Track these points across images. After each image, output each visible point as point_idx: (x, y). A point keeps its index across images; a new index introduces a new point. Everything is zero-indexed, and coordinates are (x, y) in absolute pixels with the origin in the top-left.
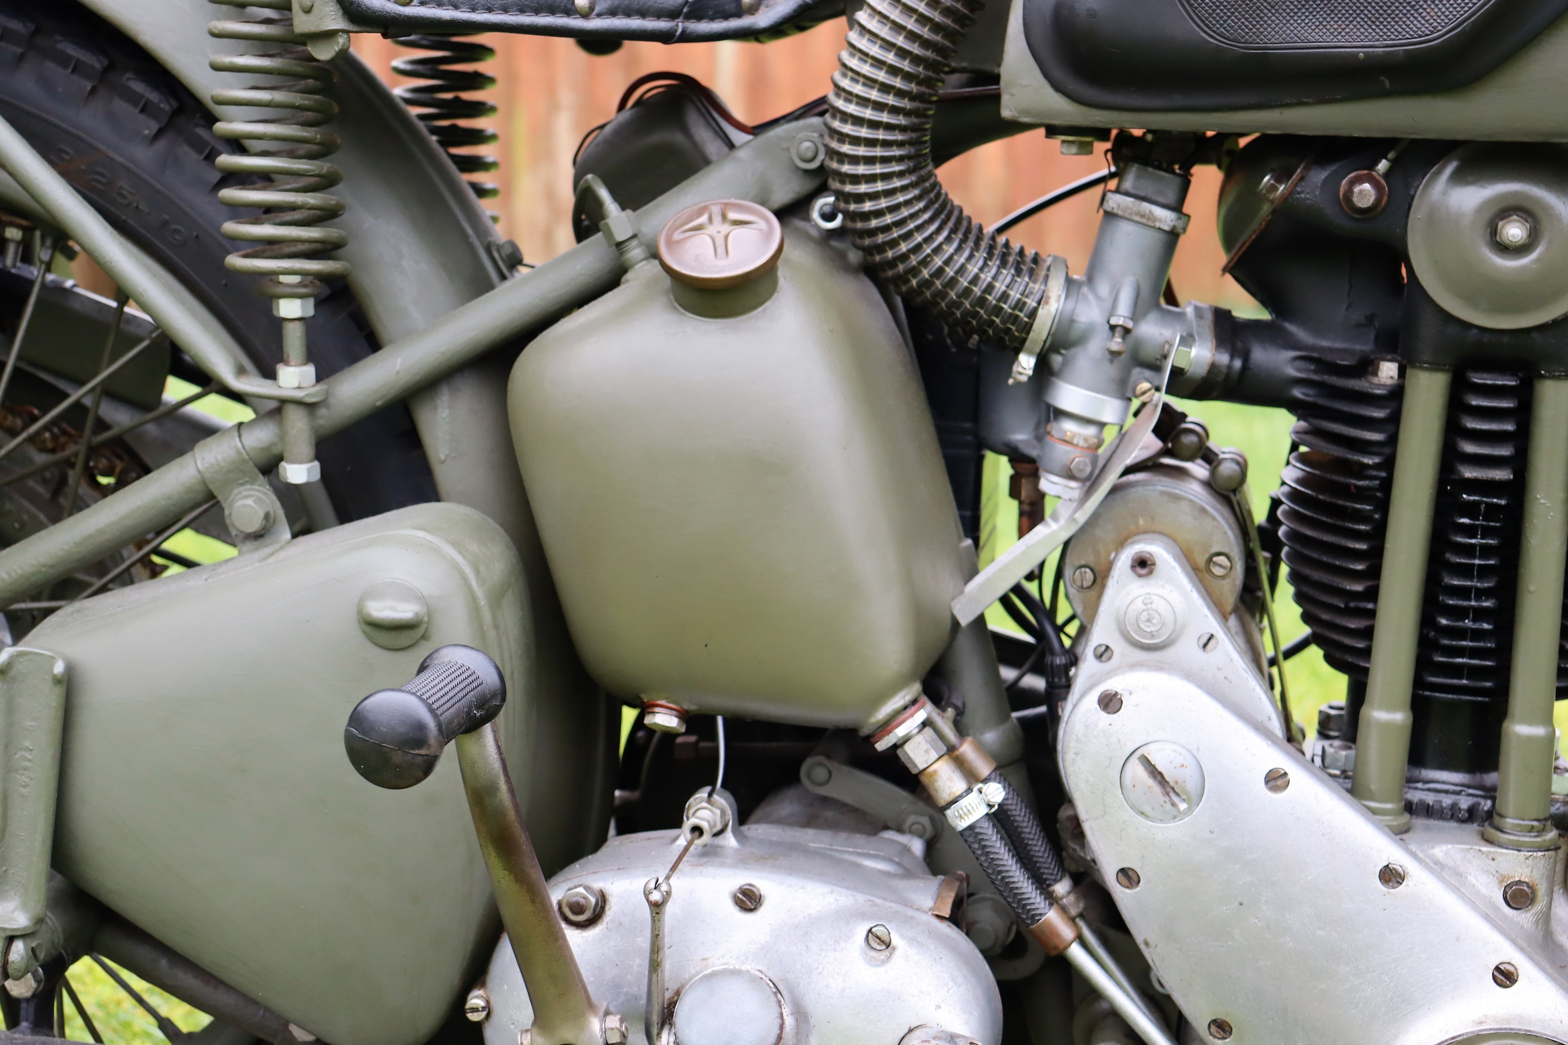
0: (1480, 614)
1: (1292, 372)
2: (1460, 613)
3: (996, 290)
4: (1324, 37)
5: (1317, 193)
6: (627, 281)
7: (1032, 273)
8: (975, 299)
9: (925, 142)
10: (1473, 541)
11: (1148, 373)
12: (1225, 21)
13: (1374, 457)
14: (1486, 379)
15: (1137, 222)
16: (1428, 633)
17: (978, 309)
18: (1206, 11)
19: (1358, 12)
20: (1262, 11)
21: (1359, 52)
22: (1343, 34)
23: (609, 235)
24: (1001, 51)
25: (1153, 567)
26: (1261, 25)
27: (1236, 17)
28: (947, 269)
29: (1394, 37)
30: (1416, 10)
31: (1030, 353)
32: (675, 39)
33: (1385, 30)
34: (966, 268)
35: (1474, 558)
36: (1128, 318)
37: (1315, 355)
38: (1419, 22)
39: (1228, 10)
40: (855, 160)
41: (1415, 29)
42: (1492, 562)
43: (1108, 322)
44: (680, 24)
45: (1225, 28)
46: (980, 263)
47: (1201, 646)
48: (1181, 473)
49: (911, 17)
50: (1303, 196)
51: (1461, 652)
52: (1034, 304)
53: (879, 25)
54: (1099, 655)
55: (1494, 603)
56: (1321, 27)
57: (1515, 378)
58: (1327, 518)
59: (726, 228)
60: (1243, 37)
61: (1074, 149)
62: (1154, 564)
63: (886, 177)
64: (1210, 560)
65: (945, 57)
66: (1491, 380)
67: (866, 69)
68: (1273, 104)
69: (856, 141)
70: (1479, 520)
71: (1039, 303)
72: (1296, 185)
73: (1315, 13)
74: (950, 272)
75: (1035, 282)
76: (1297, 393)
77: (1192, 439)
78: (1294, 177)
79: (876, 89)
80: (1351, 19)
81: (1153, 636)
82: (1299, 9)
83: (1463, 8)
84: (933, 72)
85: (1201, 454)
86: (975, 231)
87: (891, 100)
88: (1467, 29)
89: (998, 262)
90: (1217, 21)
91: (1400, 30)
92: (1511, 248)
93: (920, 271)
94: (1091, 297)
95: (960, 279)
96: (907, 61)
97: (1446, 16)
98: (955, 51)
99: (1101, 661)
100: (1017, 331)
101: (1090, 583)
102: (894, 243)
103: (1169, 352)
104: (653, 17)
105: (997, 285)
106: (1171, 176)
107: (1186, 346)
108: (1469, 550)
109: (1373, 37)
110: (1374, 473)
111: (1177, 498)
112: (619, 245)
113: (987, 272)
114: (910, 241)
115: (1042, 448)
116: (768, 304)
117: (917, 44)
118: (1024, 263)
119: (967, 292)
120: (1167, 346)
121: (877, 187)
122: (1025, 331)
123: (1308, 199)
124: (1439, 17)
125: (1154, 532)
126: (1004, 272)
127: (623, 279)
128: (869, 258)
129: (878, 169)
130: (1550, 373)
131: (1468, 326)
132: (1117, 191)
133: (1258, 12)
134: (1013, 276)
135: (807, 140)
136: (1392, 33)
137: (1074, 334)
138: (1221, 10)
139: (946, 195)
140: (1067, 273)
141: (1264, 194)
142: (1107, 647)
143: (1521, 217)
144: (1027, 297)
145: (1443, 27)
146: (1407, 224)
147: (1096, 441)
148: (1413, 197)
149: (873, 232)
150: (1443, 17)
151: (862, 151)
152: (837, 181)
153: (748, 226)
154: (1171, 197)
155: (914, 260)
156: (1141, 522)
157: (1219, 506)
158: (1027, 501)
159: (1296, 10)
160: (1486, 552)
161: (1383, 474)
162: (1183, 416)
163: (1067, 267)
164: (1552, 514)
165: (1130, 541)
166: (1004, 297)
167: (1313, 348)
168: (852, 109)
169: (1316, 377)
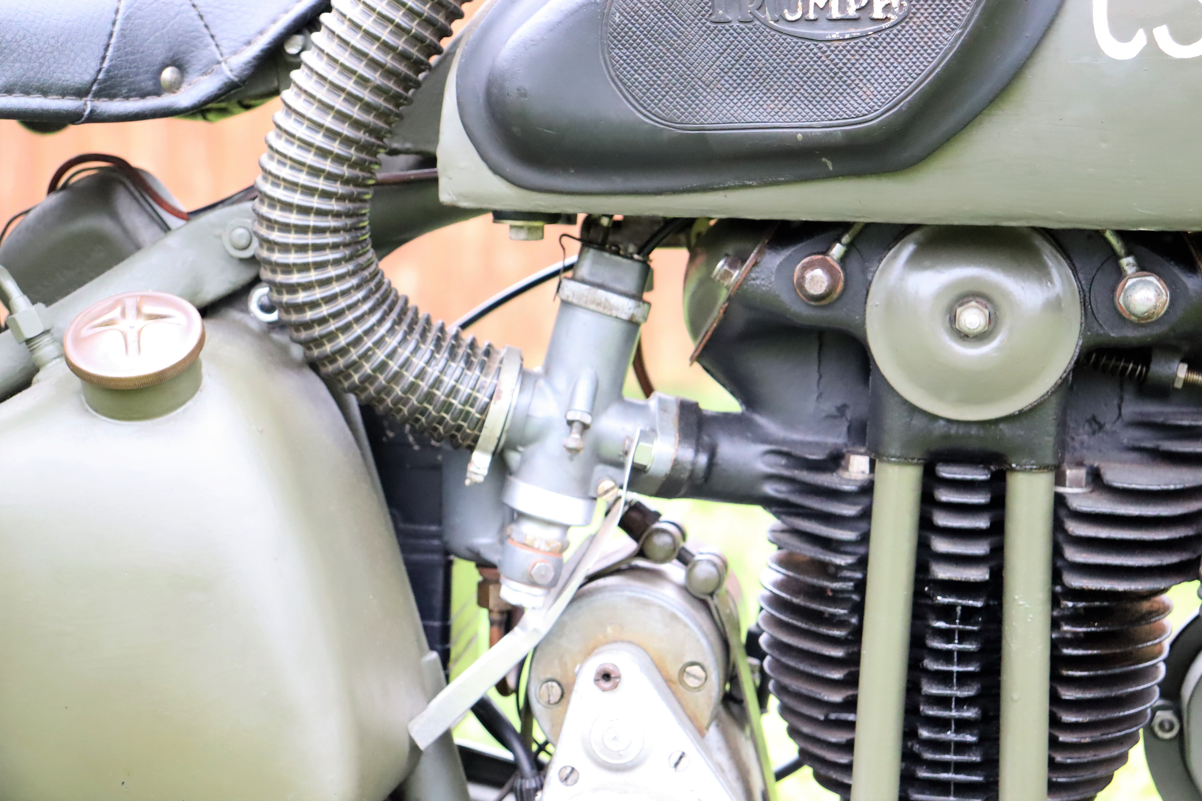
0: (962, 725)
1: (763, 466)
2: (942, 724)
3: (445, 385)
4: (761, 117)
5: (773, 279)
6: (38, 381)
7: (483, 366)
8: (422, 395)
9: (363, 228)
10: (950, 646)
11: (612, 470)
12: (660, 100)
13: (844, 557)
14: (955, 474)
15: (593, 311)
16: (912, 745)
17: (426, 405)
18: (640, 90)
19: (794, 91)
20: (696, 90)
21: (797, 133)
22: (780, 113)
23: (18, 332)
24: (437, 132)
25: (617, 680)
26: (697, 105)
27: (670, 96)
28: (391, 363)
29: (832, 117)
30: (852, 89)
31: (485, 451)
32: (83, 119)
33: (822, 110)
34: (412, 362)
35: (953, 665)
36: (585, 412)
37: (785, 449)
38: (856, 101)
39: (663, 88)
40: (285, 248)
41: (852, 109)
42: (971, 669)
43: (565, 417)
44: (89, 103)
45: (660, 108)
46: (427, 356)
47: (673, 765)
48: (656, 575)
49: (340, 96)
50: (758, 282)
51: (945, 766)
52: (486, 400)
53: (306, 105)
54: (564, 777)
55: (976, 713)
56: (757, 107)
57: (986, 472)
58: (802, 622)
59: (141, 322)
60: (679, 117)
61: (523, 234)
62: (619, 677)
63: (319, 266)
64: (683, 671)
65: (381, 138)
66: (960, 474)
67: (294, 151)
68: (715, 186)
69: (286, 227)
70: (955, 624)
71: (491, 398)
72: (751, 270)
73: (751, 92)
74: (394, 366)
75: (486, 375)
76: (770, 489)
77: (665, 540)
78: (748, 262)
79: (305, 173)
80: (787, 98)
81: (620, 755)
82: (735, 88)
83: (898, 87)
84: (367, 154)
85: (676, 554)
86: (421, 322)
87: (321, 184)
88: (904, 109)
89: (446, 355)
90: (652, 101)
91: (837, 109)
92: (971, 336)
93: (361, 366)
94: (548, 391)
95: (405, 373)
96: (337, 142)
97: (882, 96)
98: (390, 132)
99: (567, 785)
100: (469, 428)
101: (557, 698)
102: (331, 336)
103: (629, 447)
104: (57, 95)
105: (446, 379)
106: (629, 262)
107: (647, 442)
108: (946, 656)
109: (811, 117)
110: (848, 574)
111: (645, 604)
112: (28, 341)
113: (434, 366)
114: (349, 333)
115: (503, 553)
116: (189, 403)
117: (347, 125)
118: (475, 355)
119: (413, 387)
120: (627, 442)
121: (310, 276)
122: (477, 428)
123: (764, 286)
124: (875, 96)
125: (623, 641)
126: (453, 365)
127: (35, 379)
128: (308, 352)
129: (311, 257)
130: (1021, 466)
131: (935, 418)
132: (573, 279)
133: (693, 91)
134: (463, 369)
135: (240, 227)
136: (830, 113)
137: (531, 430)
138: (655, 89)
139: (390, 284)
140: (521, 366)
141: (719, 281)
142: (573, 769)
143: (981, 304)
144: (478, 391)
145: (880, 106)
146: (865, 310)
147: (559, 544)
148: (870, 283)
149: (308, 325)
150: (879, 97)
151: (292, 238)
152: (268, 270)
153: (164, 320)
154: (630, 282)
155: (354, 354)
156: (609, 630)
157: (693, 612)
158: (496, 609)
159: (731, 89)
160: (964, 657)
161: (858, 575)
162: (656, 516)
163: (522, 360)
164: (1031, 616)
165: (596, 651)
166: (453, 391)
167: (784, 442)
168: (280, 193)
169: (786, 473)
